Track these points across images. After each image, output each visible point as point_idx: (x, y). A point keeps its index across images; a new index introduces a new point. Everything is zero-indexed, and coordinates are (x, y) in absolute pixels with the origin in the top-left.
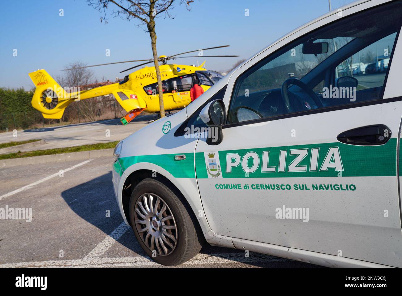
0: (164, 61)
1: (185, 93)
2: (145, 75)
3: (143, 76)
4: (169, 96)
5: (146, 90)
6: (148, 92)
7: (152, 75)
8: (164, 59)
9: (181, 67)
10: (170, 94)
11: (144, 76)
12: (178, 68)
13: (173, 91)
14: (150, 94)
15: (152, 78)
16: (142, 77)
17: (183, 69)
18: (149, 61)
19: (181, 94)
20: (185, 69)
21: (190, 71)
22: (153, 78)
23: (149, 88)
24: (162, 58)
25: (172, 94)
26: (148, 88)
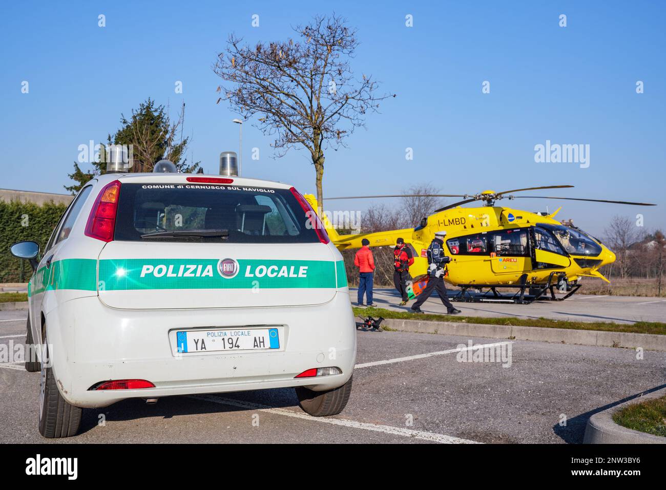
0: (489, 201)
1: (513, 260)
2: (453, 220)
3: (449, 221)
4: (485, 261)
5: (450, 245)
6: (452, 249)
7: (463, 222)
8: (488, 197)
9: (516, 213)
10: (487, 258)
11: (451, 221)
12: (510, 215)
13: (491, 254)
14: (455, 253)
15: (463, 226)
16: (447, 223)
17: (518, 217)
18: (462, 199)
19: (504, 260)
20: (521, 218)
21: (528, 222)
22: (465, 227)
23: (455, 244)
24: (486, 194)
25: (490, 259)
26: (453, 243)
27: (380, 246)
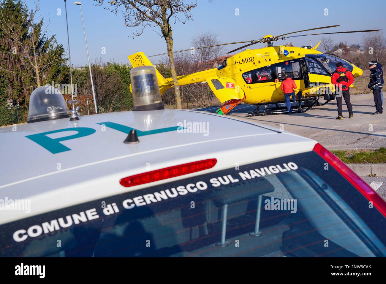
0: (269, 43)
3: (243, 60)
4: (271, 85)
5: (245, 78)
6: (247, 80)
7: (253, 60)
8: (268, 40)
9: (289, 49)
10: (273, 83)
11: (244, 60)
12: (285, 51)
13: (276, 80)
14: (249, 82)
15: (253, 62)
16: (241, 62)
17: (291, 52)
18: (250, 43)
20: (293, 52)
21: (299, 55)
22: (254, 64)
23: (248, 76)
24: (267, 38)
25: (275, 84)
26: (247, 75)
27: (195, 83)
